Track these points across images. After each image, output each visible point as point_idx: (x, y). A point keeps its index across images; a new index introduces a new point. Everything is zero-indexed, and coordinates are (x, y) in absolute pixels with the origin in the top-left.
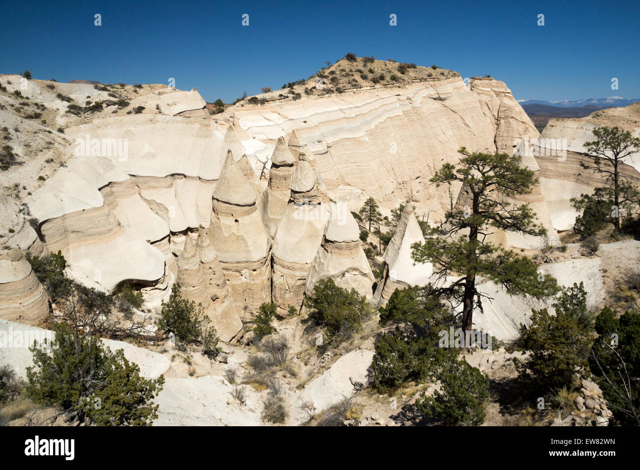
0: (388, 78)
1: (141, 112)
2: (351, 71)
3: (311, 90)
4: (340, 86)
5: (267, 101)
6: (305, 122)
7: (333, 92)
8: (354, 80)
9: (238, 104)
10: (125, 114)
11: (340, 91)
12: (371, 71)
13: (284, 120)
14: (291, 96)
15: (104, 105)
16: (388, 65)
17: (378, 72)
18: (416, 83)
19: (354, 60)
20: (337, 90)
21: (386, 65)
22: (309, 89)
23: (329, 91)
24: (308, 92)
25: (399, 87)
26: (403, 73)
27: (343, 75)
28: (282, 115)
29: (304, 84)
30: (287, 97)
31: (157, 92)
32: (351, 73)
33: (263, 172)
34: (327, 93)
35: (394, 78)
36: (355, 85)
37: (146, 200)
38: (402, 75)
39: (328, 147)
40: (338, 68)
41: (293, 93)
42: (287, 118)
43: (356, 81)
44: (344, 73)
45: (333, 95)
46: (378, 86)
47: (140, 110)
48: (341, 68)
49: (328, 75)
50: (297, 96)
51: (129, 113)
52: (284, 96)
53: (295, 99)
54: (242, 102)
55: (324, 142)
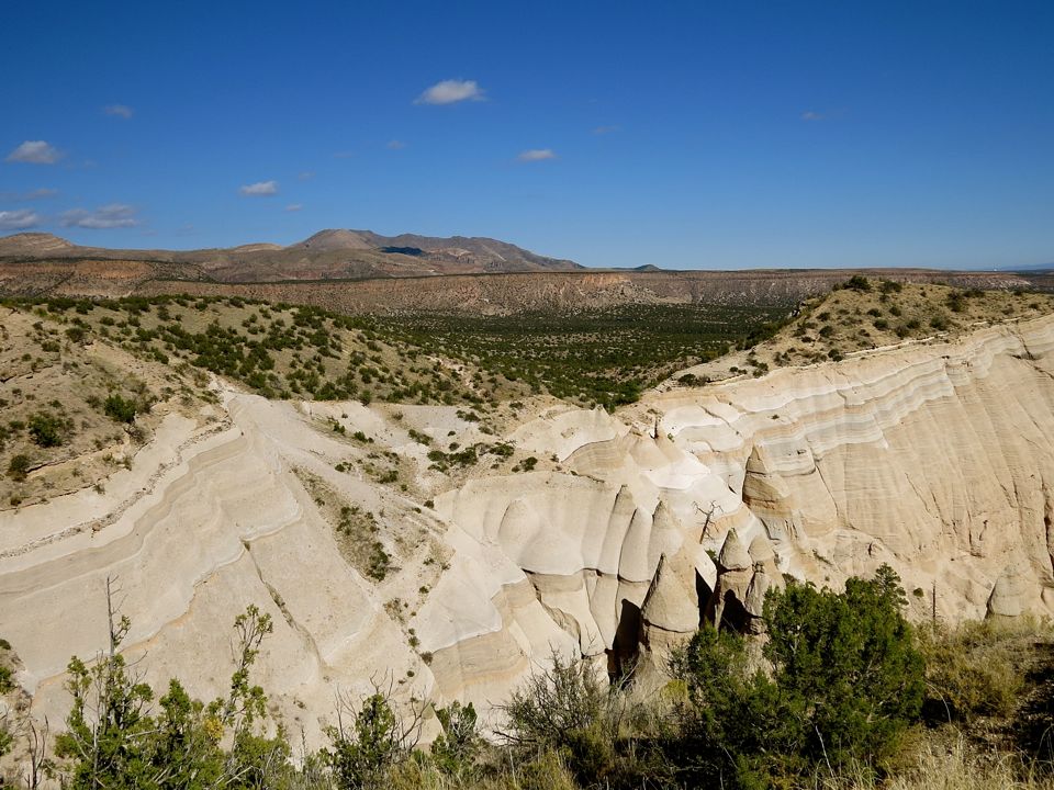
0: (926, 325)
1: (533, 469)
2: (858, 312)
3: (785, 356)
4: (838, 346)
5: (709, 381)
6: (775, 417)
7: (824, 358)
8: (863, 332)
9: (660, 386)
10: (510, 471)
11: (836, 356)
12: (895, 312)
13: (739, 414)
14: (751, 369)
15: (478, 452)
16: (929, 294)
17: (909, 312)
18: (982, 329)
19: (863, 288)
20: (830, 355)
21: (923, 295)
22: (783, 354)
23: (817, 358)
24: (781, 360)
25: (947, 341)
26: (956, 310)
27: (843, 323)
28: (736, 407)
29: (774, 343)
30: (745, 372)
31: (544, 413)
32: (857, 318)
33: (705, 527)
34: (814, 362)
35: (938, 325)
36: (864, 342)
37: (547, 608)
38: (953, 314)
39: (817, 461)
40: (836, 306)
41: (754, 363)
42: (744, 410)
43: (868, 335)
44: (844, 318)
45: (823, 364)
46: (907, 342)
47: (530, 464)
48: (841, 306)
49: (816, 321)
50: (762, 369)
51: (516, 470)
52: (740, 372)
53: (756, 375)
54: (668, 383)
55: (809, 454)
